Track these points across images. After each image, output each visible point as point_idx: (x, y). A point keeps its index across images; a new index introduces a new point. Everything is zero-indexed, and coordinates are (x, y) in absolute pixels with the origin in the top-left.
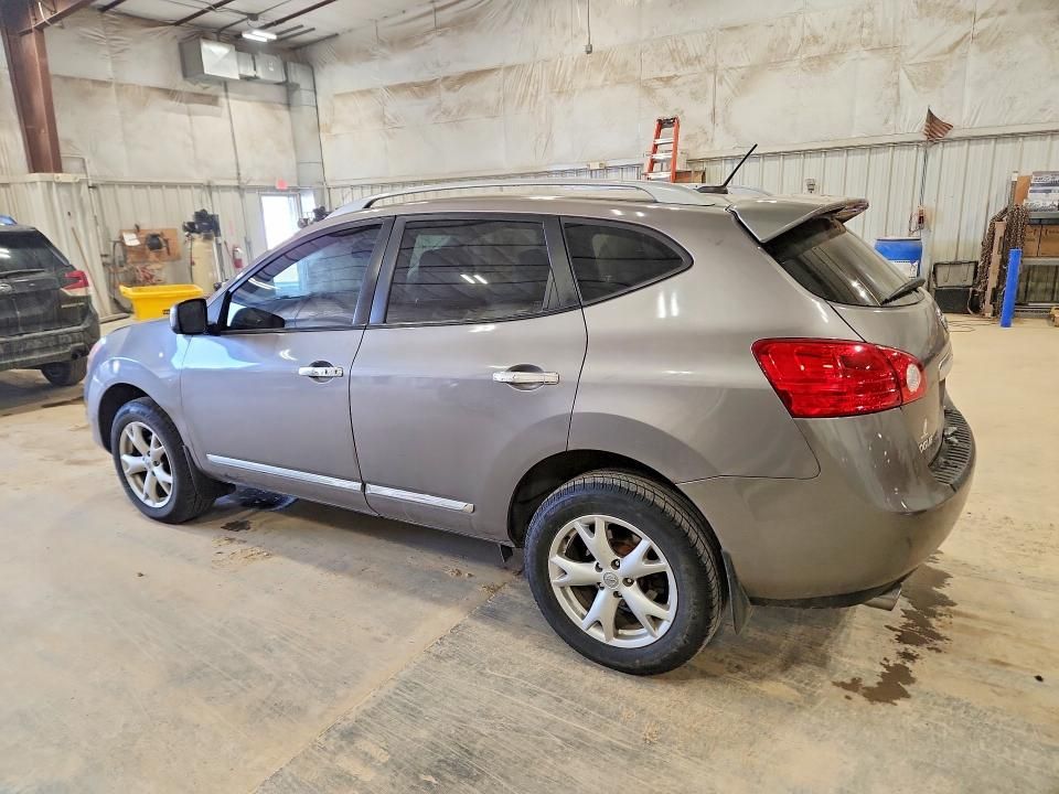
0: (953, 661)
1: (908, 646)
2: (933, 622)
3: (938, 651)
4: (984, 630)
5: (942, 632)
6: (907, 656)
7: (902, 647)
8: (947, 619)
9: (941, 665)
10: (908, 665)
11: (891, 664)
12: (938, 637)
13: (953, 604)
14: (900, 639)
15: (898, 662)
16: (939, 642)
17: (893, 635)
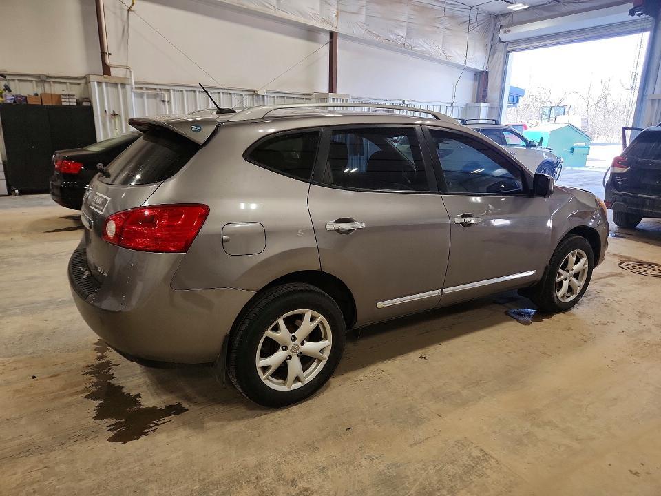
0: (79, 365)
1: (103, 361)
2: (95, 380)
3: (88, 366)
4: (65, 389)
5: (89, 376)
6: (102, 357)
7: (106, 359)
8: (88, 385)
9: (85, 361)
10: (99, 354)
11: (108, 351)
12: (90, 373)
13: (87, 397)
14: (108, 362)
15: (104, 353)
16: (88, 371)
17: (113, 362)
